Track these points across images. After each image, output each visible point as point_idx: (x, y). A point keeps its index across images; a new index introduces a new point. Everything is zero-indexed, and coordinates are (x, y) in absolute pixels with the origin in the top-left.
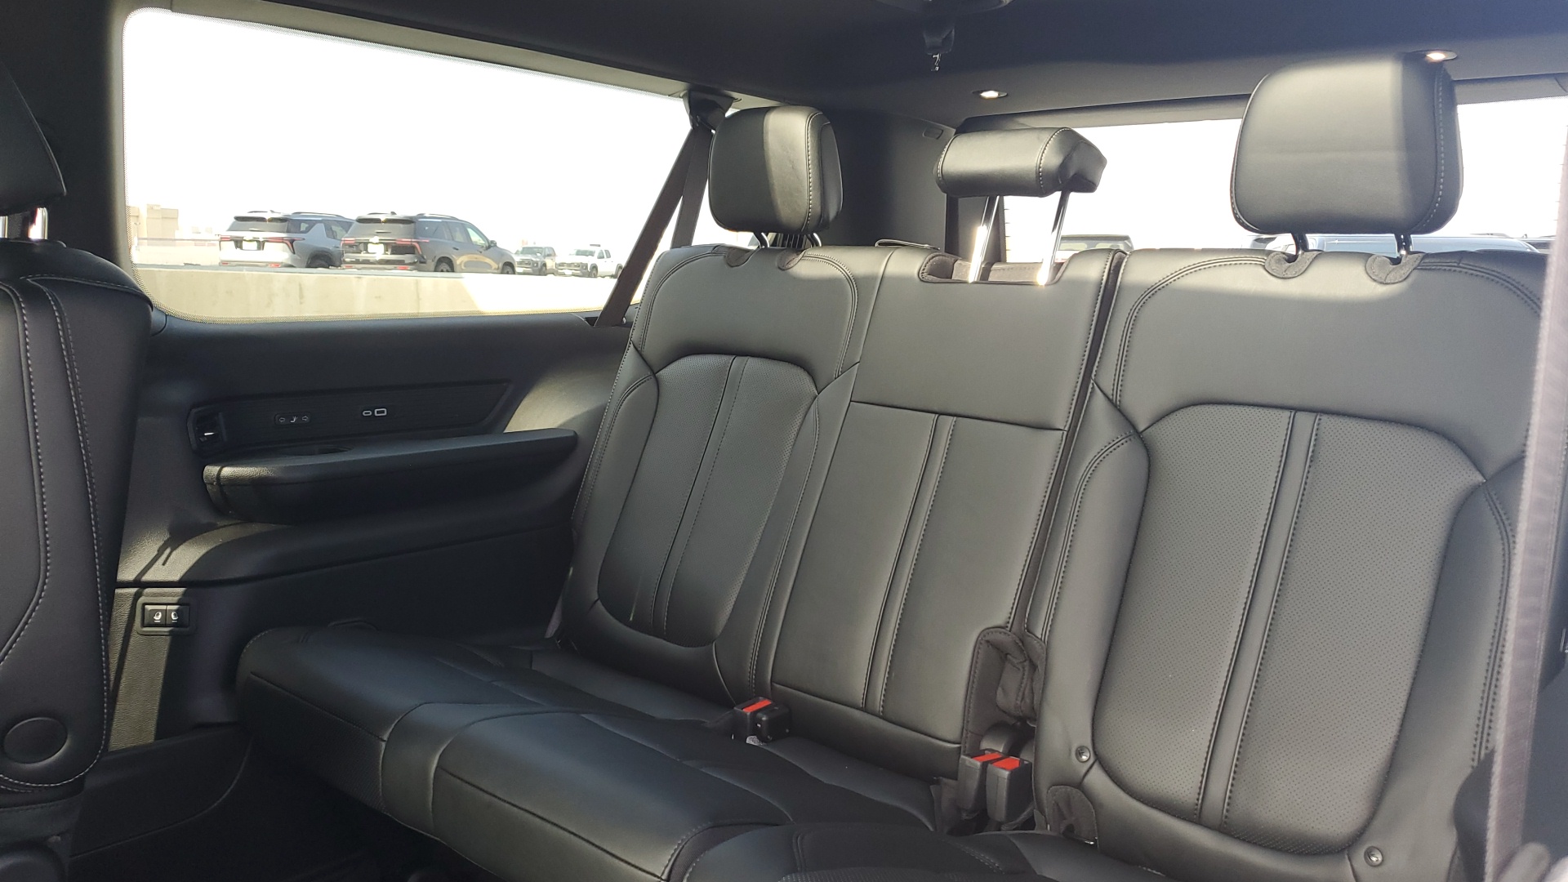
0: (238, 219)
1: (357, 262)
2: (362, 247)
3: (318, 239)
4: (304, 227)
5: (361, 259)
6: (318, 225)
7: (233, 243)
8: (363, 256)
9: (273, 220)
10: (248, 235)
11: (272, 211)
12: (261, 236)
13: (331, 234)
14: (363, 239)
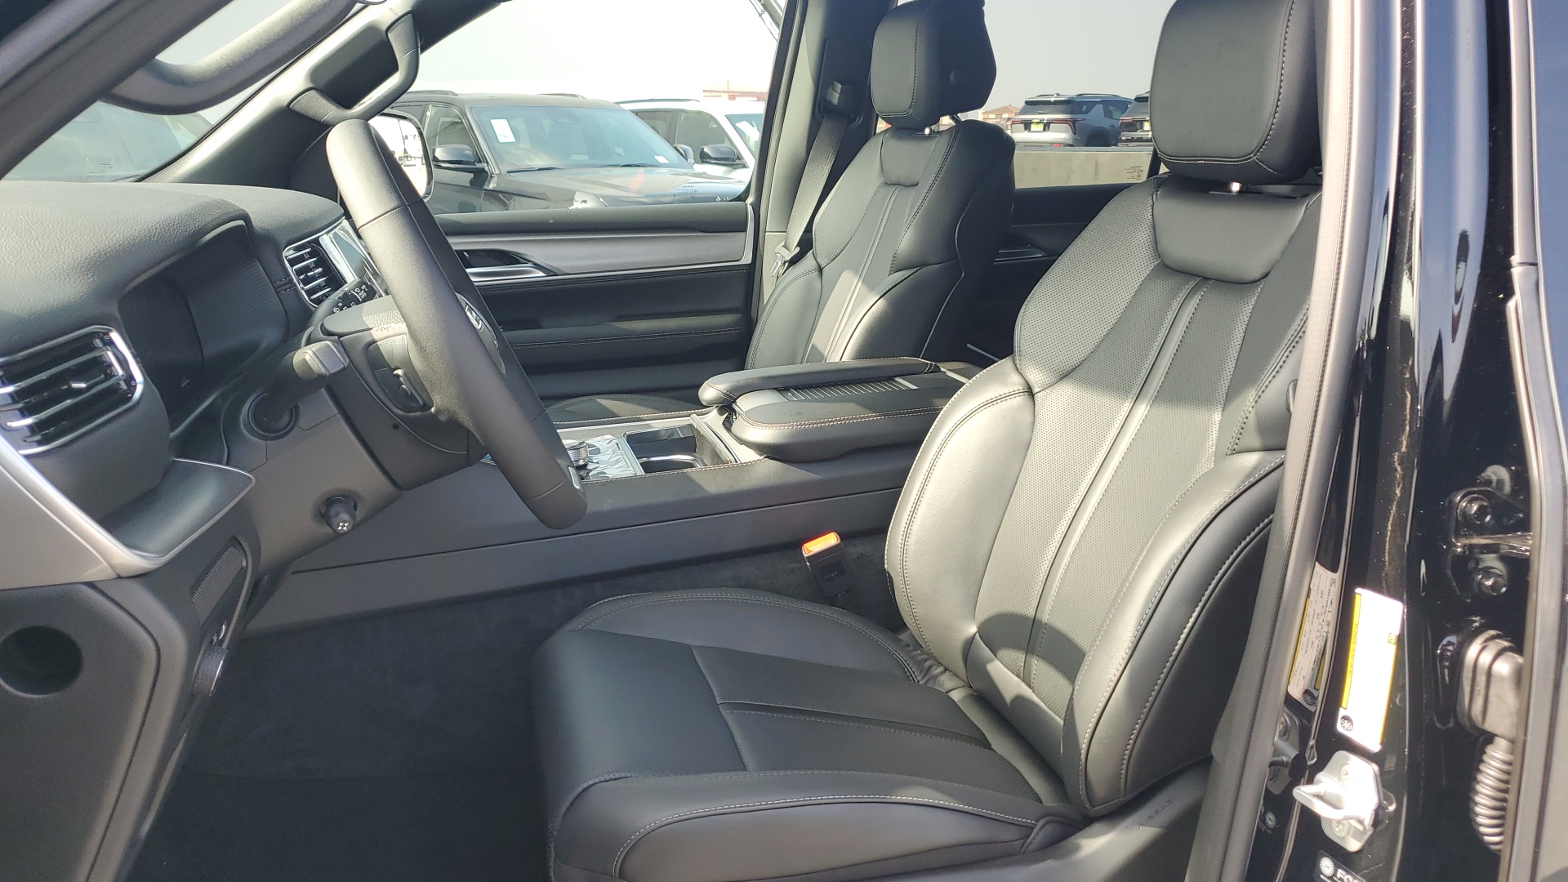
0: (1027, 103)
1: (1132, 140)
2: (1138, 124)
3: (1097, 118)
4: (1084, 108)
5: (1135, 137)
6: (1097, 106)
7: (1023, 125)
8: (1139, 134)
9: (1056, 103)
10: (1036, 117)
11: (1058, 95)
12: (1046, 117)
13: (1108, 114)
14: (1139, 117)
